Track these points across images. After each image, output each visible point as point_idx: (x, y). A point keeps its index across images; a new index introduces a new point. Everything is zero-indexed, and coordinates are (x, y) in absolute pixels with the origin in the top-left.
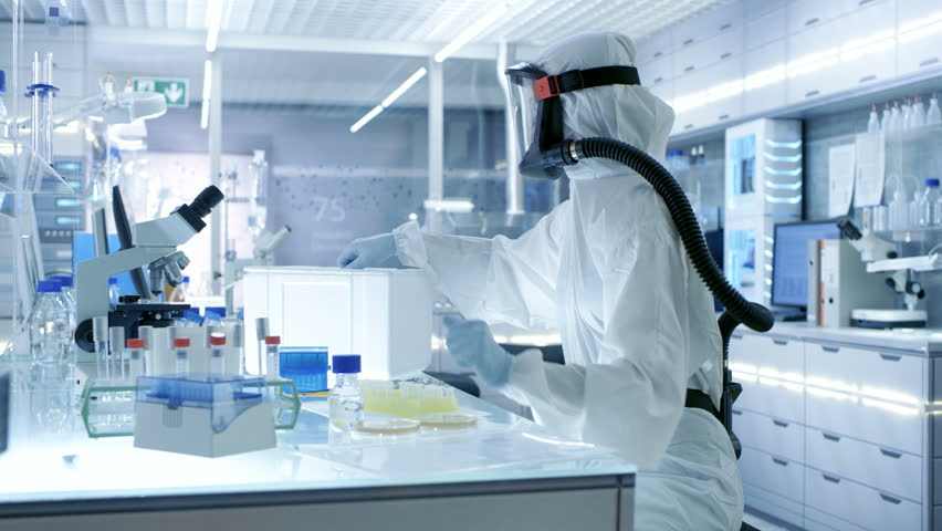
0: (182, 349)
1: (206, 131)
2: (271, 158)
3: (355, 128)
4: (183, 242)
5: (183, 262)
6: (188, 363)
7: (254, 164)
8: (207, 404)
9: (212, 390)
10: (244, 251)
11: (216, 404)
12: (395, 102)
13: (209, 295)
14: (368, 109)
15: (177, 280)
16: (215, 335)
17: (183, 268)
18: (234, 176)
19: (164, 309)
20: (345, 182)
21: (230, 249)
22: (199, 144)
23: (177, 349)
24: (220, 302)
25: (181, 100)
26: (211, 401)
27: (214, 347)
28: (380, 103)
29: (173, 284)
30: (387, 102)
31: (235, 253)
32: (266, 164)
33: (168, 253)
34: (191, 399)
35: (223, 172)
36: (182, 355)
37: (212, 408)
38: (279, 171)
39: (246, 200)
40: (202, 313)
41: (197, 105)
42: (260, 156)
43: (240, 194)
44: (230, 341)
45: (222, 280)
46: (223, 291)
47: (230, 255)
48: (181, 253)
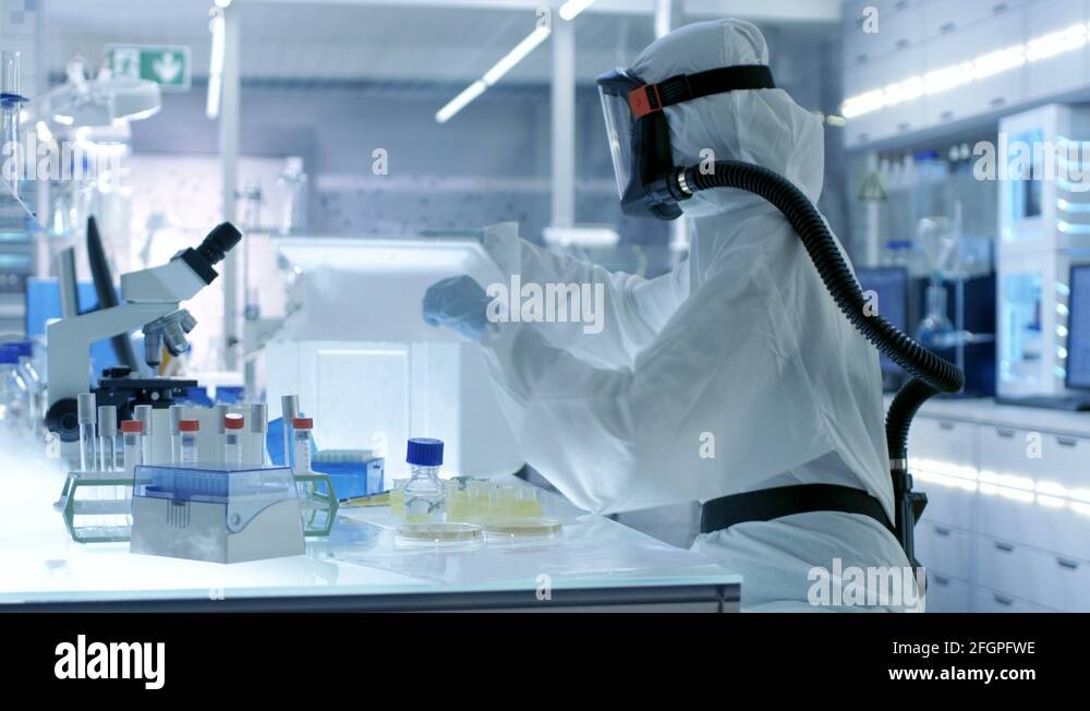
0: (188, 433)
1: (215, 123)
2: (311, 168)
3: (445, 114)
4: (189, 296)
5: (188, 323)
6: (195, 450)
7: (287, 179)
8: (221, 499)
9: (227, 481)
10: (271, 306)
11: (231, 498)
12: (505, 75)
13: (220, 370)
14: (461, 87)
15: (179, 347)
16: (230, 416)
17: (188, 332)
18: (257, 196)
19: (163, 386)
20: (425, 201)
21: (251, 302)
22: (204, 140)
23: (182, 433)
24: (235, 379)
25: (178, 79)
26: (226, 494)
27: (228, 431)
28: (480, 78)
29: (175, 353)
30: (493, 76)
31: (257, 310)
32: (304, 178)
33: (168, 312)
34: (200, 492)
35: (241, 188)
36: (188, 441)
37: (226, 504)
38: (327, 183)
39: (274, 232)
40: (211, 393)
41: (201, 83)
42: (294, 166)
43: (266, 218)
44: (248, 423)
45: (239, 349)
46: (241, 364)
47: (251, 313)
48: (185, 312)
